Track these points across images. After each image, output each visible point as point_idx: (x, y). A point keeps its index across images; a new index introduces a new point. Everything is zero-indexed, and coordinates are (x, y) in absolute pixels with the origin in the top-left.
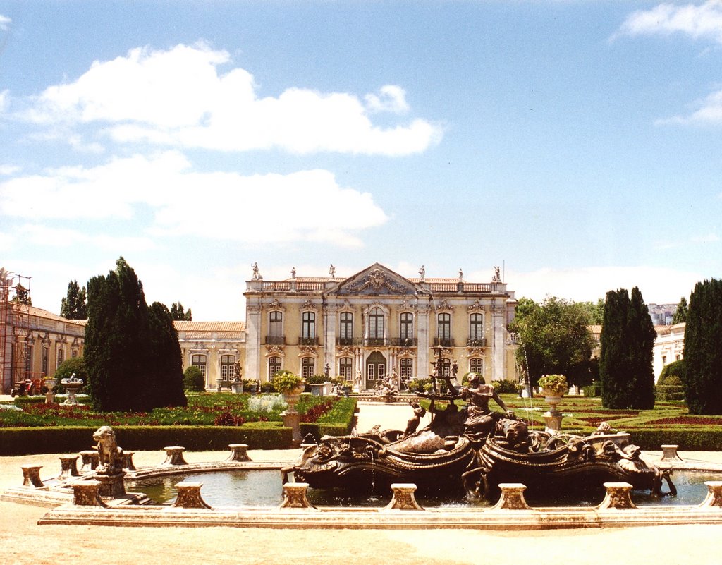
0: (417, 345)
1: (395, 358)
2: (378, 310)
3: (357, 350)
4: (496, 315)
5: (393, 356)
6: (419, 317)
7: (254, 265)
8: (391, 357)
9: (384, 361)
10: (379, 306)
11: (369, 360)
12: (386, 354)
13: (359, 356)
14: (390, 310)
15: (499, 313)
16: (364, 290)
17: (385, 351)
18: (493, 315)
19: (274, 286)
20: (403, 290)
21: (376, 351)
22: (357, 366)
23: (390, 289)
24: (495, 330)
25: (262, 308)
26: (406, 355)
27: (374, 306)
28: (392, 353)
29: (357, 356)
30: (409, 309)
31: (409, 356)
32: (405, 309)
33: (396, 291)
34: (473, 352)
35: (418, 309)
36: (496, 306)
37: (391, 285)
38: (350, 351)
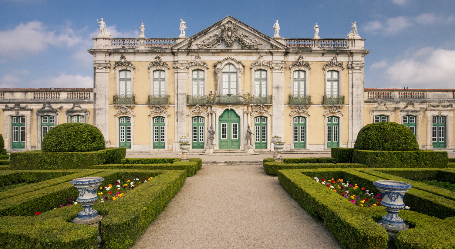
0: (271, 102)
3: (209, 108)
5: (247, 114)
6: (274, 74)
8: (245, 115)
10: (232, 62)
12: (239, 112)
13: (211, 114)
14: (244, 66)
15: (357, 70)
16: (216, 46)
17: (239, 109)
18: (350, 72)
19: (122, 43)
20: (257, 45)
21: (229, 109)
22: (210, 125)
23: (243, 44)
24: (352, 87)
25: (109, 65)
26: (260, 113)
27: (227, 62)
28: (246, 110)
29: (209, 114)
30: (263, 65)
31: (263, 114)
32: (260, 65)
33: (250, 46)
34: (330, 109)
35: (273, 65)
36: (354, 63)
37: (244, 40)
38: (202, 110)
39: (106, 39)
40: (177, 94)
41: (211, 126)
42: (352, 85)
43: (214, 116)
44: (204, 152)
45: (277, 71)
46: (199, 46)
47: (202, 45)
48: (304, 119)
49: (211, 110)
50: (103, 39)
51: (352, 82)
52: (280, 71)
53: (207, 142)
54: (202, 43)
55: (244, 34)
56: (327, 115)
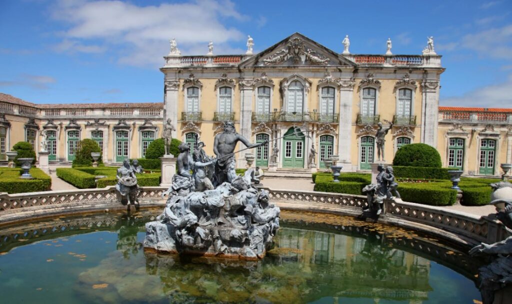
1: (315, 135)
2: (298, 84)
3: (274, 126)
4: (427, 90)
5: (313, 132)
8: (310, 134)
9: (302, 137)
10: (298, 79)
11: (286, 136)
13: (276, 132)
14: (311, 84)
15: (432, 89)
18: (424, 90)
19: (191, 61)
20: (325, 61)
24: (426, 107)
25: (178, 83)
26: (326, 132)
27: (293, 79)
28: (311, 129)
29: (274, 132)
30: (331, 83)
31: (329, 133)
32: (327, 82)
33: (317, 62)
34: (400, 130)
35: (341, 83)
36: (428, 81)
37: (311, 56)
38: (266, 127)
39: (176, 58)
40: (243, 111)
41: (276, 144)
42: (426, 104)
43: (278, 134)
44: (268, 170)
45: (345, 89)
46: (266, 63)
47: (269, 62)
48: (373, 139)
49: (276, 128)
50: (174, 58)
51: (426, 102)
52: (349, 89)
53: (271, 160)
54: (269, 60)
55: (312, 50)
56: (397, 136)
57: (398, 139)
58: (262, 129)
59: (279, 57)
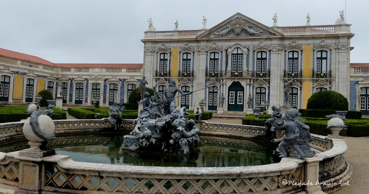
0: (269, 77)
1: (251, 87)
2: (239, 50)
3: (222, 80)
4: (340, 51)
5: (250, 85)
6: (272, 55)
7: (149, 20)
8: (248, 87)
9: (242, 89)
10: (239, 46)
11: (230, 89)
12: (243, 83)
13: (223, 85)
14: (248, 50)
15: (343, 50)
16: (228, 34)
17: (243, 81)
18: (337, 51)
19: (163, 34)
20: (259, 33)
21: (236, 81)
22: (221, 93)
23: (248, 33)
24: (339, 64)
25: (154, 50)
26: (260, 85)
27: (236, 46)
28: (249, 82)
29: (222, 85)
30: (263, 48)
31: (263, 85)
32: (261, 48)
33: (253, 34)
34: (318, 82)
35: (271, 48)
36: (340, 44)
37: (249, 29)
38: (216, 82)
39: (152, 32)
40: (199, 70)
41: (223, 93)
42: (339, 62)
43: (224, 87)
44: (216, 113)
45: (275, 52)
46: (216, 35)
47: (218, 35)
48: (297, 90)
49: (223, 82)
50: (151, 32)
51: (339, 60)
52: (277, 52)
53: (219, 106)
54: (217, 33)
55: (249, 25)
56: (316, 86)
57: (316, 89)
58: (213, 83)
59: (225, 31)
